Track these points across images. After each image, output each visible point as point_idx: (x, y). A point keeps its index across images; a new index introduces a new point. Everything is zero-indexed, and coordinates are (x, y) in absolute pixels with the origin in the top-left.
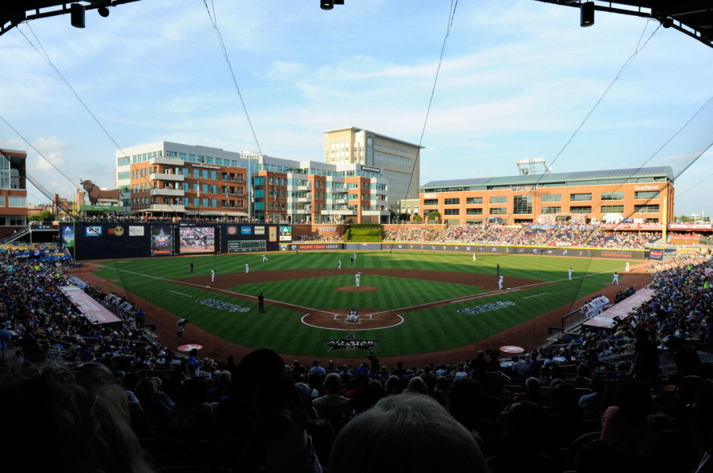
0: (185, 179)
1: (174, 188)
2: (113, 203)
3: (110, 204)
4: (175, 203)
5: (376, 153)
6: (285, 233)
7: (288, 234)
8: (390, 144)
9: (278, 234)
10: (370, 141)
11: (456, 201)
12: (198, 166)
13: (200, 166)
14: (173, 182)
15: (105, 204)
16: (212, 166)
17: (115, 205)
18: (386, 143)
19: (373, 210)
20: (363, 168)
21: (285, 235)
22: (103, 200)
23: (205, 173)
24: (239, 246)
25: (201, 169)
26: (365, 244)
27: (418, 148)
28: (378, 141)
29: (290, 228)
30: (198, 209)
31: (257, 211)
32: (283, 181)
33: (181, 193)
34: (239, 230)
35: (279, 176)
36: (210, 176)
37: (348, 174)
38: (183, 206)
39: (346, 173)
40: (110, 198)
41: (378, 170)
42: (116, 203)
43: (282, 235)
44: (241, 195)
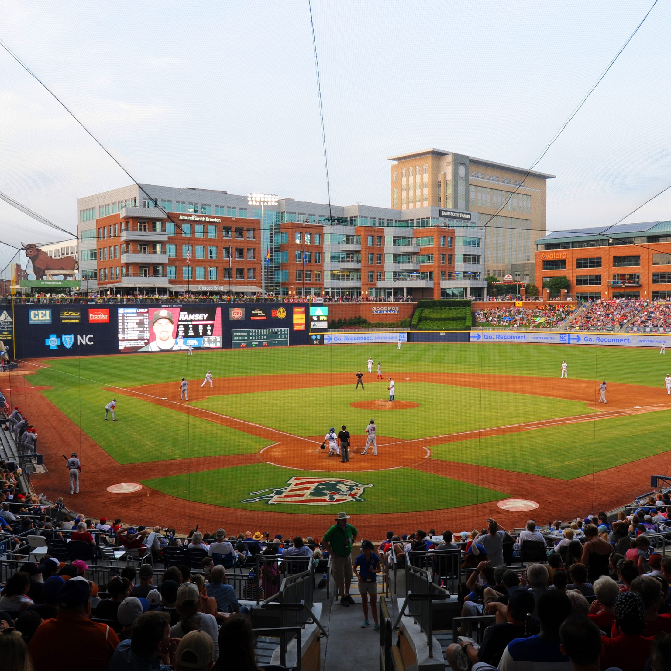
0: (169, 238)
1: (155, 252)
2: (66, 276)
3: (62, 277)
4: (156, 273)
5: (472, 188)
6: (318, 317)
7: (321, 318)
8: (497, 174)
9: (309, 319)
10: (462, 170)
11: (596, 262)
12: (188, 218)
13: (192, 218)
14: (153, 244)
15: (55, 278)
16: (209, 217)
17: (69, 279)
18: (490, 172)
19: (458, 279)
20: (444, 213)
21: (319, 320)
22: (53, 272)
23: (199, 228)
24: (248, 336)
25: (193, 223)
26: (443, 333)
27: (543, 178)
28: (475, 170)
29: (326, 309)
30: (188, 282)
31: (278, 285)
32: (317, 237)
33: (164, 259)
34: (248, 314)
35: (311, 230)
36: (205, 232)
37: (418, 223)
38: (166, 279)
39: (415, 221)
40: (63, 269)
41: (468, 216)
42: (71, 276)
43: (313, 320)
44: (252, 260)
